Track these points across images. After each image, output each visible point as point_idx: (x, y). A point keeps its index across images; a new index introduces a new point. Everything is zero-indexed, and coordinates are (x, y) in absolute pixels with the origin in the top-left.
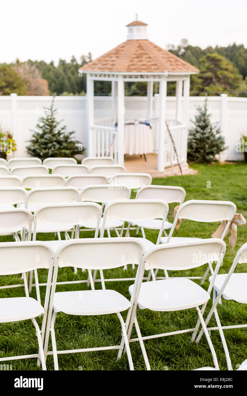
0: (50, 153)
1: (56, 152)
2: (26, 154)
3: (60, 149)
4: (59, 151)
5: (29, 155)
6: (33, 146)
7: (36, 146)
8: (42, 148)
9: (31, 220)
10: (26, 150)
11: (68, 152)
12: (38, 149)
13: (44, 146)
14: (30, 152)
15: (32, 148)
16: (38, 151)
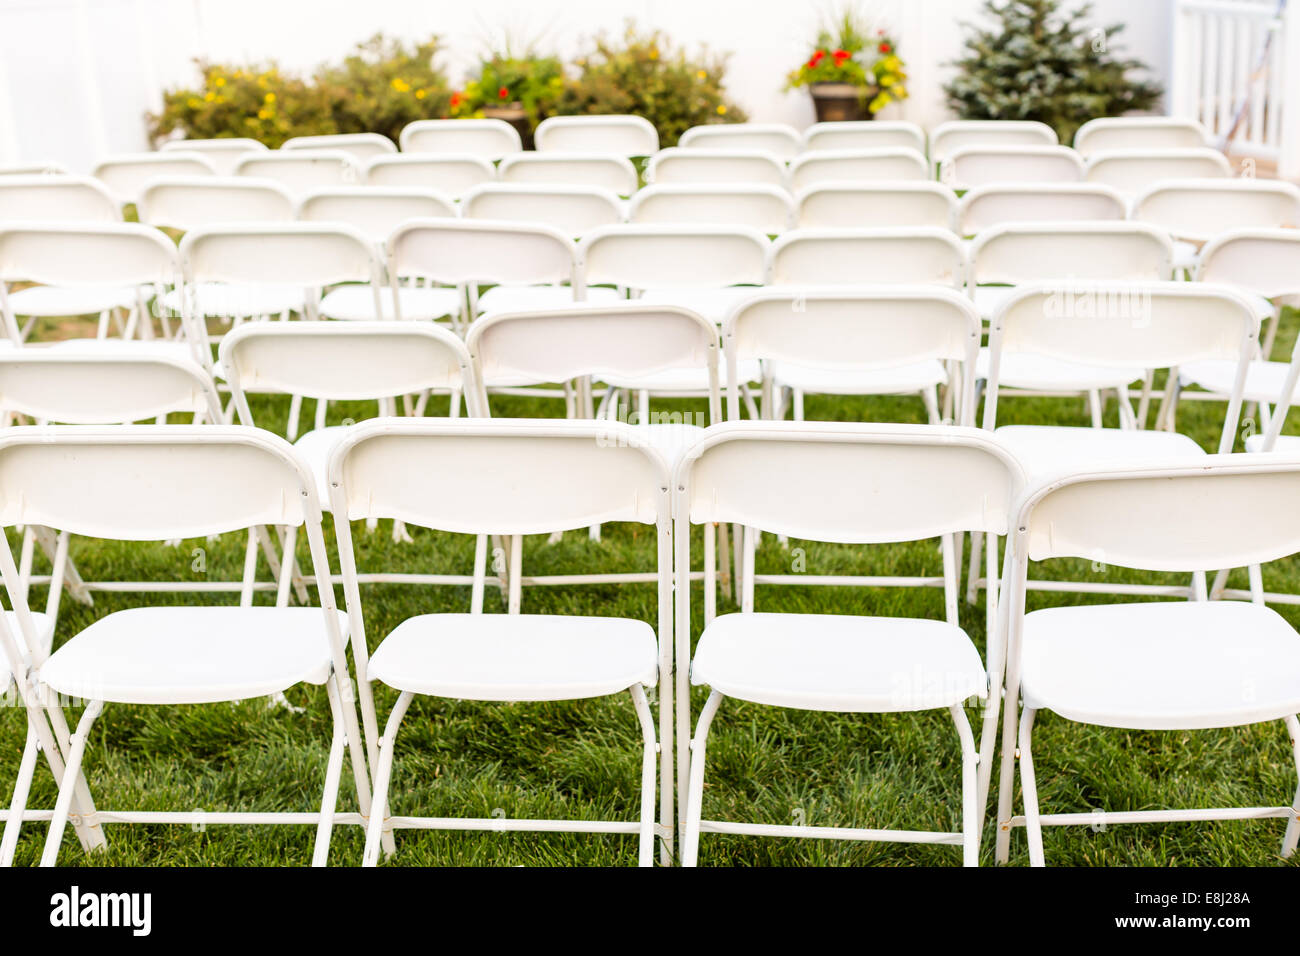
0: (1026, 107)
1: (1047, 102)
2: (943, 111)
3: (1062, 90)
4: (1060, 99)
5: (954, 114)
6: (966, 81)
7: (977, 83)
8: (996, 87)
9: (712, 345)
10: (942, 96)
11: (1089, 101)
12: (984, 92)
13: (1002, 81)
14: (957, 103)
15: (963, 88)
16: (982, 98)
